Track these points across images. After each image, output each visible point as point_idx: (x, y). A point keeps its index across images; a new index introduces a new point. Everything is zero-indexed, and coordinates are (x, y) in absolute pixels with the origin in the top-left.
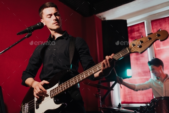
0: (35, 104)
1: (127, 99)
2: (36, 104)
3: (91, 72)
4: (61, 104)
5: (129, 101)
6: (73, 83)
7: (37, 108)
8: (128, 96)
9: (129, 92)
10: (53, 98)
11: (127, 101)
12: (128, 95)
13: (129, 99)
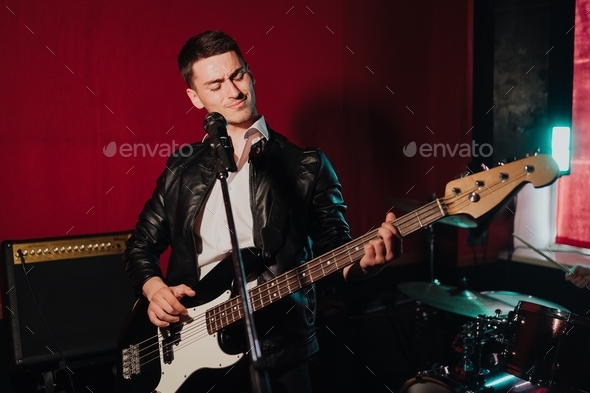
0: (161, 349)
1: (574, 231)
2: (164, 351)
3: (329, 263)
4: (241, 355)
5: (581, 239)
6: (277, 292)
7: (169, 359)
8: (580, 223)
9: (584, 210)
10: (216, 334)
11: (575, 238)
12: (582, 218)
13: (581, 231)
